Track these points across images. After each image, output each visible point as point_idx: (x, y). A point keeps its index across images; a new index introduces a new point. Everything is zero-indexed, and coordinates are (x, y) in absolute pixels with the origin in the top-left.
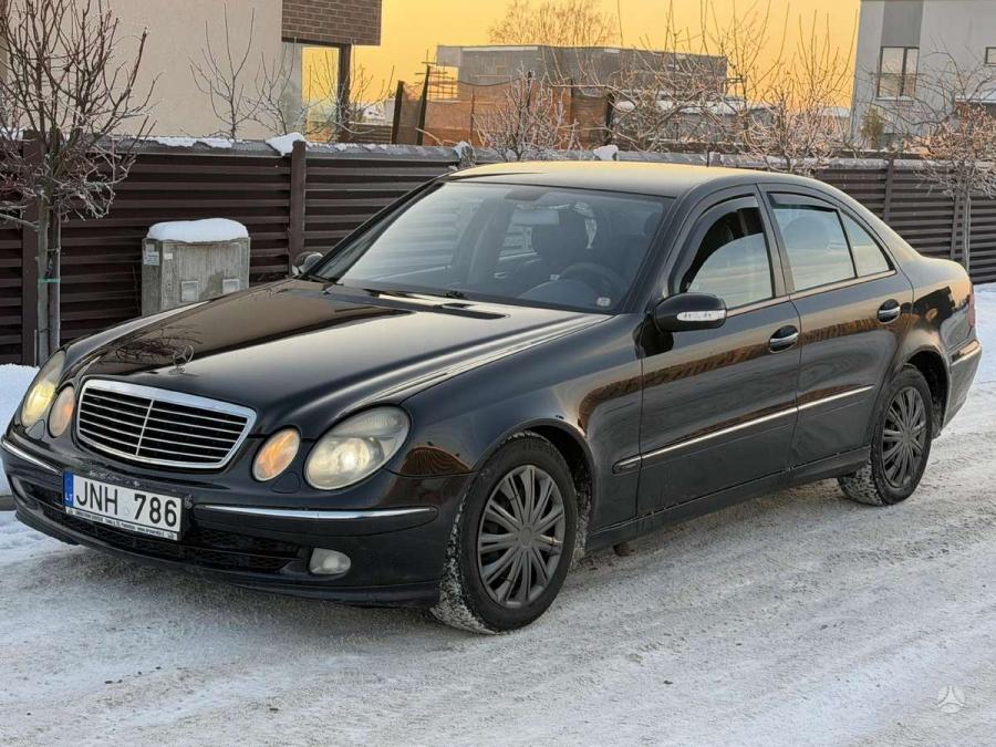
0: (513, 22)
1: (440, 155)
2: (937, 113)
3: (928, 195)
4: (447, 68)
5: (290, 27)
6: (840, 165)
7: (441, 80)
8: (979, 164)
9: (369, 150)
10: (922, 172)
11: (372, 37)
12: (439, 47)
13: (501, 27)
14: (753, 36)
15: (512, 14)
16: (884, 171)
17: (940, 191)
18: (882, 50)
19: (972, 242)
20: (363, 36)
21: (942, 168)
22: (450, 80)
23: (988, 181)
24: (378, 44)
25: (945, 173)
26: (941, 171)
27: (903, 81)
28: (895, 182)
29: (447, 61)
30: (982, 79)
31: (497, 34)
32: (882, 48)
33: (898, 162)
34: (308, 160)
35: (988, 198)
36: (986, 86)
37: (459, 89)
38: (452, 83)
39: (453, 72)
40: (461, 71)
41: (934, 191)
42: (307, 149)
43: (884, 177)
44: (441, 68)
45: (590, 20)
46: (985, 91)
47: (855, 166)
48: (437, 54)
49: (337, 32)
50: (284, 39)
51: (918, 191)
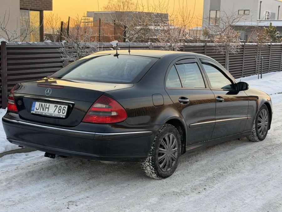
0: (110, 4)
1: (56, 45)
2: (221, 29)
3: (216, 53)
4: (90, 18)
5: (22, 5)
6: (190, 45)
7: (88, 21)
8: (231, 44)
9: (30, 44)
10: (214, 47)
11: (50, 8)
12: (87, 12)
13: (107, 6)
14: (165, 6)
15: (109, 3)
16: (204, 47)
17: (220, 52)
18: (210, 12)
19: (230, 67)
20: (47, 7)
21: (220, 45)
22: (91, 21)
23: (234, 49)
24: (52, 10)
25: (221, 47)
26: (220, 46)
27: (216, 20)
28: (207, 50)
29: (90, 16)
30: (234, 19)
31: (105, 8)
32: (210, 10)
33: (208, 44)
34: (7, 47)
35: (234, 54)
36: (235, 21)
37: (93, 24)
38: (91, 22)
39: (91, 19)
40: (94, 18)
41: (218, 52)
42: (6, 44)
43: (204, 48)
44: (88, 18)
45: (131, 4)
46: (235, 22)
47: (195, 45)
48: (87, 14)
49: (38, 7)
50: (21, 9)
51: (214, 52)
